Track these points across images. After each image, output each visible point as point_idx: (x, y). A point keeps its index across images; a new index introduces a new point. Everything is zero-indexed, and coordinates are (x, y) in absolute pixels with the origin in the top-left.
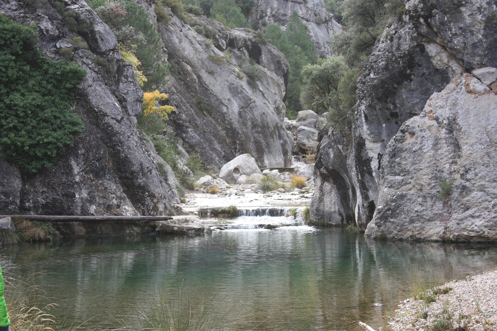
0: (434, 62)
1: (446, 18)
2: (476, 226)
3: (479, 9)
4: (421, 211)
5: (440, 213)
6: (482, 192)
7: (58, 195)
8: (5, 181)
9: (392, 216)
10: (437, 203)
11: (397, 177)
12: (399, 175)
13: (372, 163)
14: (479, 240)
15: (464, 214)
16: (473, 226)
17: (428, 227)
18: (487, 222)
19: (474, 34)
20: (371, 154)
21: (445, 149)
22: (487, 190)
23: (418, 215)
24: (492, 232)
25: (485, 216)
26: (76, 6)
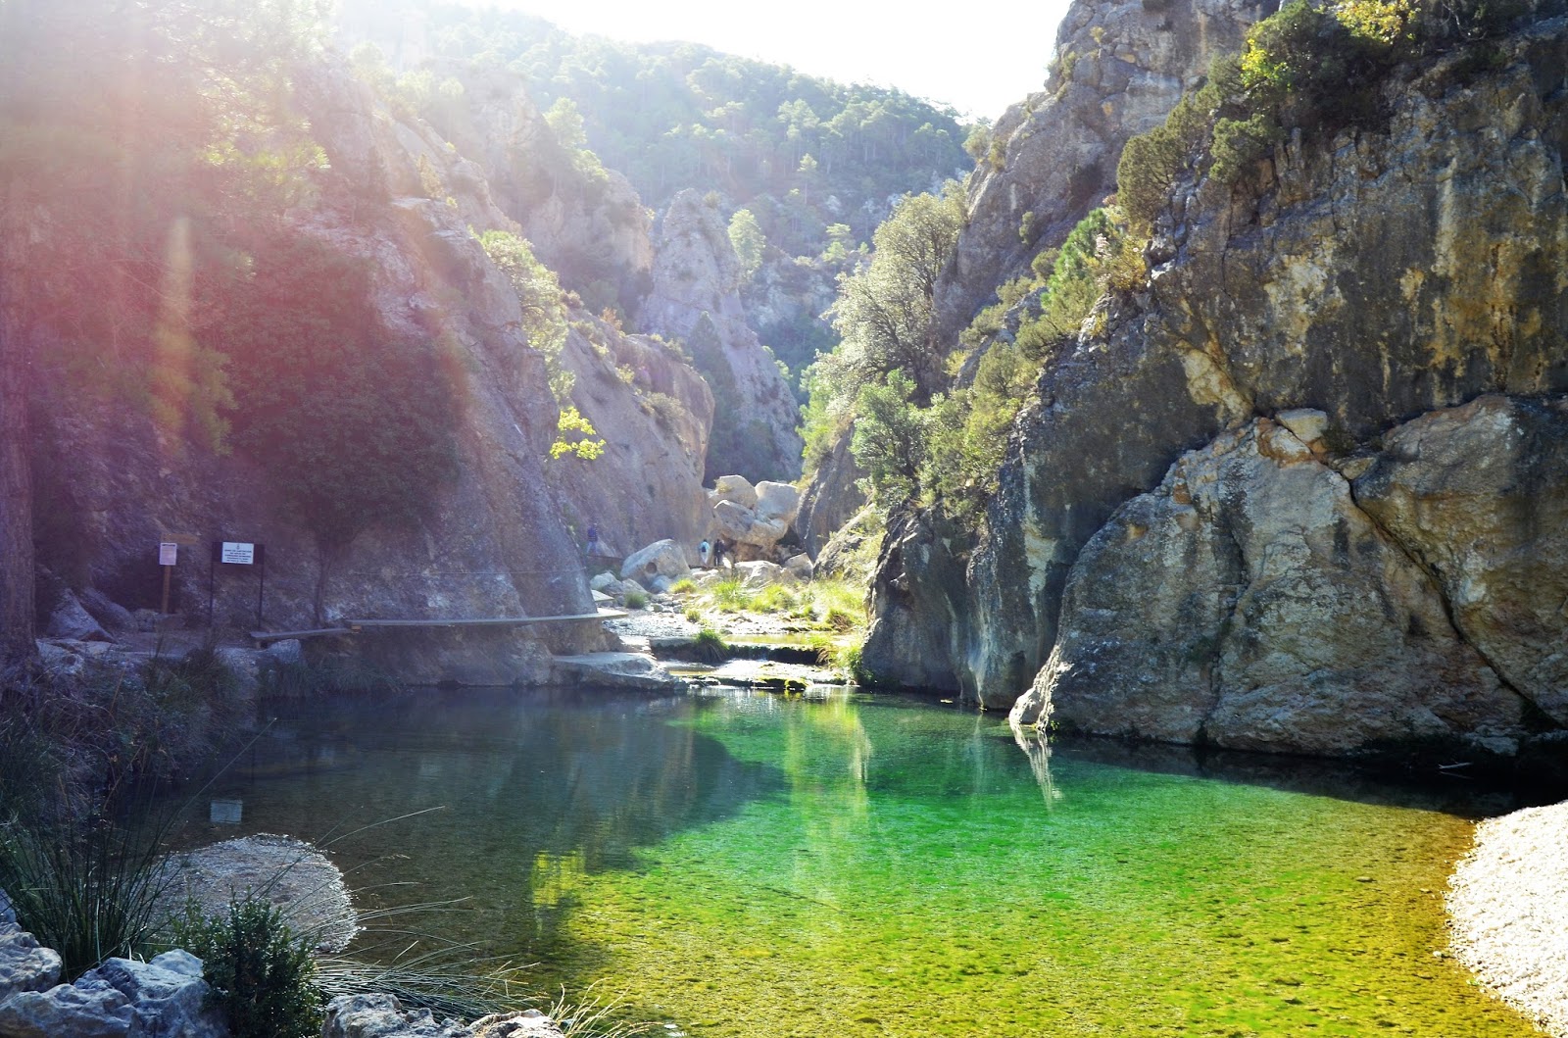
0: (1193, 391)
1: (1233, 306)
2: (1276, 721)
3: (1305, 293)
4: (1154, 684)
5: (1193, 690)
6: (1290, 656)
7: (393, 599)
8: (288, 563)
9: (1089, 688)
10: (1188, 671)
11: (1103, 612)
12: (1107, 608)
13: (1031, 578)
14: (1279, 749)
15: (1248, 695)
16: (1270, 721)
17: (1166, 716)
18: (1299, 715)
19: (1285, 341)
20: (1032, 560)
21: (1210, 563)
22: (1299, 650)
23: (1146, 691)
24: (1307, 734)
25: (1295, 703)
26: (450, 233)
